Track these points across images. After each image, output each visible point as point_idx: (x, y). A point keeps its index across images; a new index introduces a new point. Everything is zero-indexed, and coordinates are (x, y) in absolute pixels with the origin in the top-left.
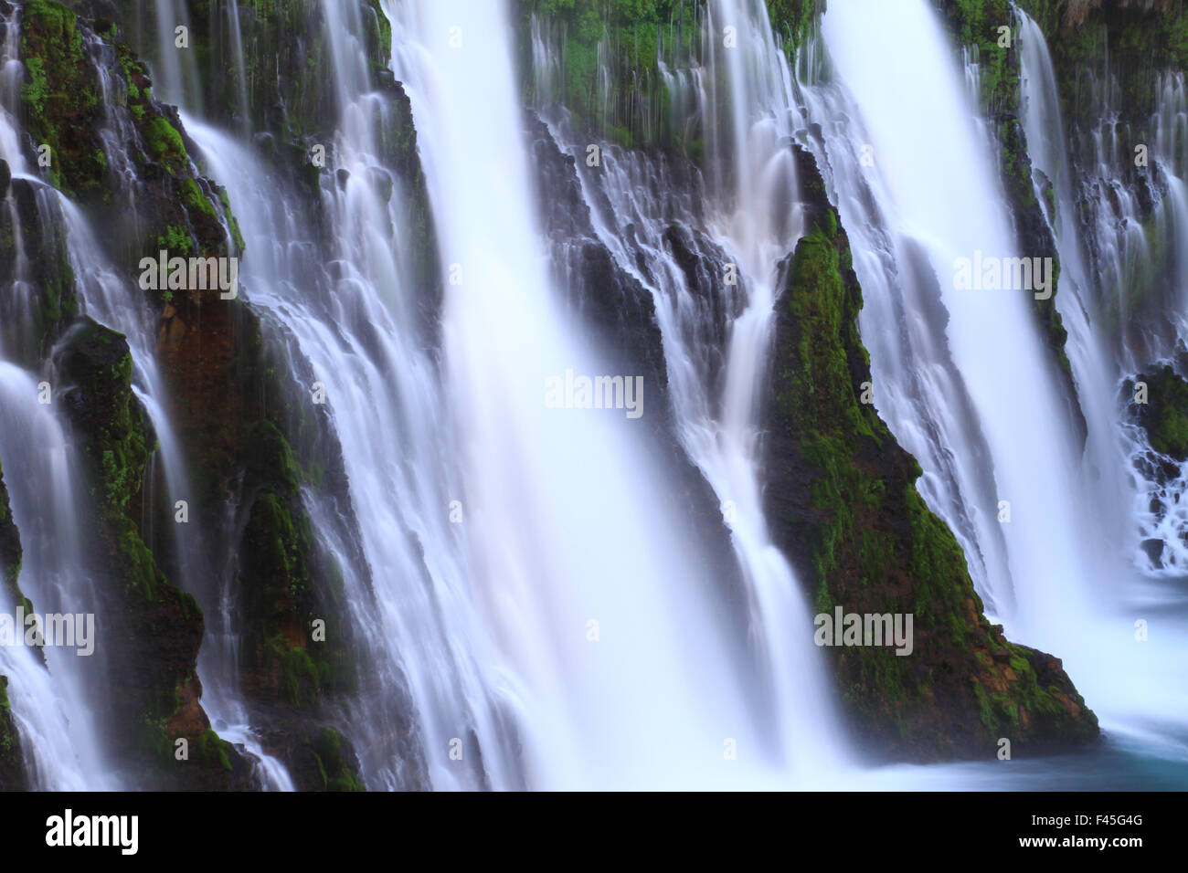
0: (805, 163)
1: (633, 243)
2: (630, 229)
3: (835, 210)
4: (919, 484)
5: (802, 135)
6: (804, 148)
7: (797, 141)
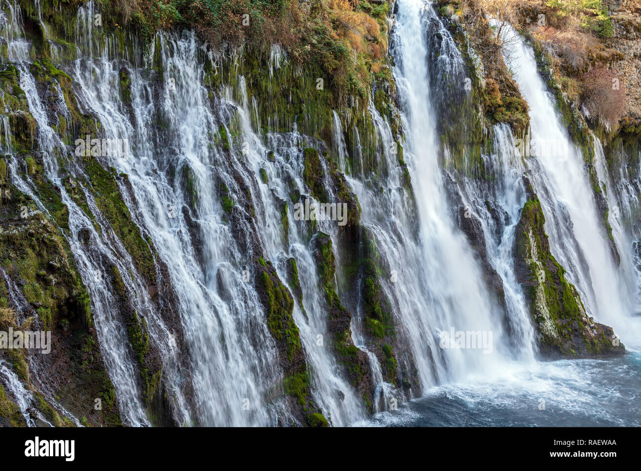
0: (526, 182)
1: (475, 205)
2: (474, 202)
3: (536, 195)
4: (565, 276)
5: (525, 173)
6: (526, 177)
7: (524, 175)
